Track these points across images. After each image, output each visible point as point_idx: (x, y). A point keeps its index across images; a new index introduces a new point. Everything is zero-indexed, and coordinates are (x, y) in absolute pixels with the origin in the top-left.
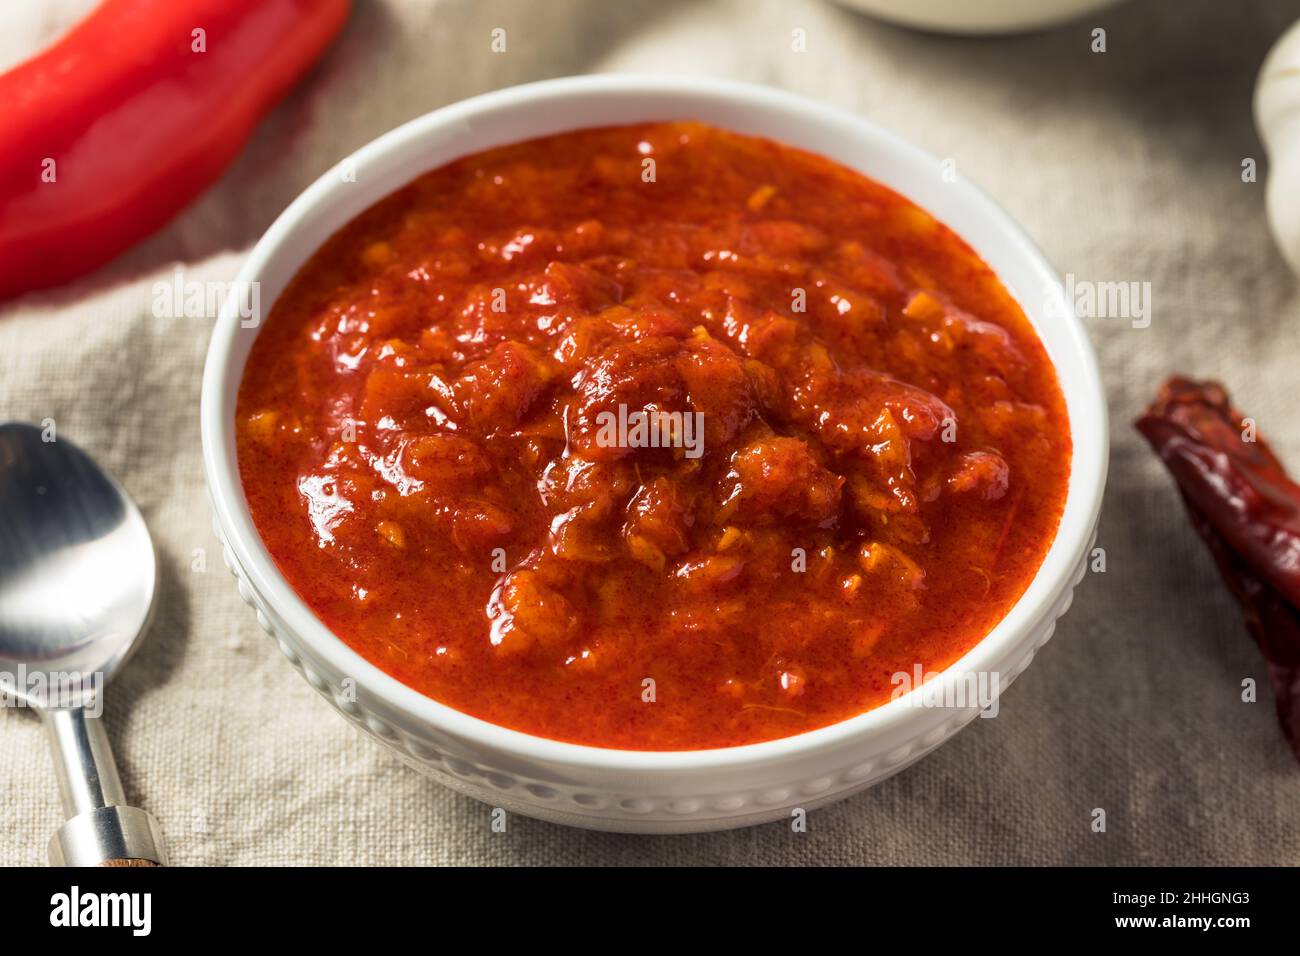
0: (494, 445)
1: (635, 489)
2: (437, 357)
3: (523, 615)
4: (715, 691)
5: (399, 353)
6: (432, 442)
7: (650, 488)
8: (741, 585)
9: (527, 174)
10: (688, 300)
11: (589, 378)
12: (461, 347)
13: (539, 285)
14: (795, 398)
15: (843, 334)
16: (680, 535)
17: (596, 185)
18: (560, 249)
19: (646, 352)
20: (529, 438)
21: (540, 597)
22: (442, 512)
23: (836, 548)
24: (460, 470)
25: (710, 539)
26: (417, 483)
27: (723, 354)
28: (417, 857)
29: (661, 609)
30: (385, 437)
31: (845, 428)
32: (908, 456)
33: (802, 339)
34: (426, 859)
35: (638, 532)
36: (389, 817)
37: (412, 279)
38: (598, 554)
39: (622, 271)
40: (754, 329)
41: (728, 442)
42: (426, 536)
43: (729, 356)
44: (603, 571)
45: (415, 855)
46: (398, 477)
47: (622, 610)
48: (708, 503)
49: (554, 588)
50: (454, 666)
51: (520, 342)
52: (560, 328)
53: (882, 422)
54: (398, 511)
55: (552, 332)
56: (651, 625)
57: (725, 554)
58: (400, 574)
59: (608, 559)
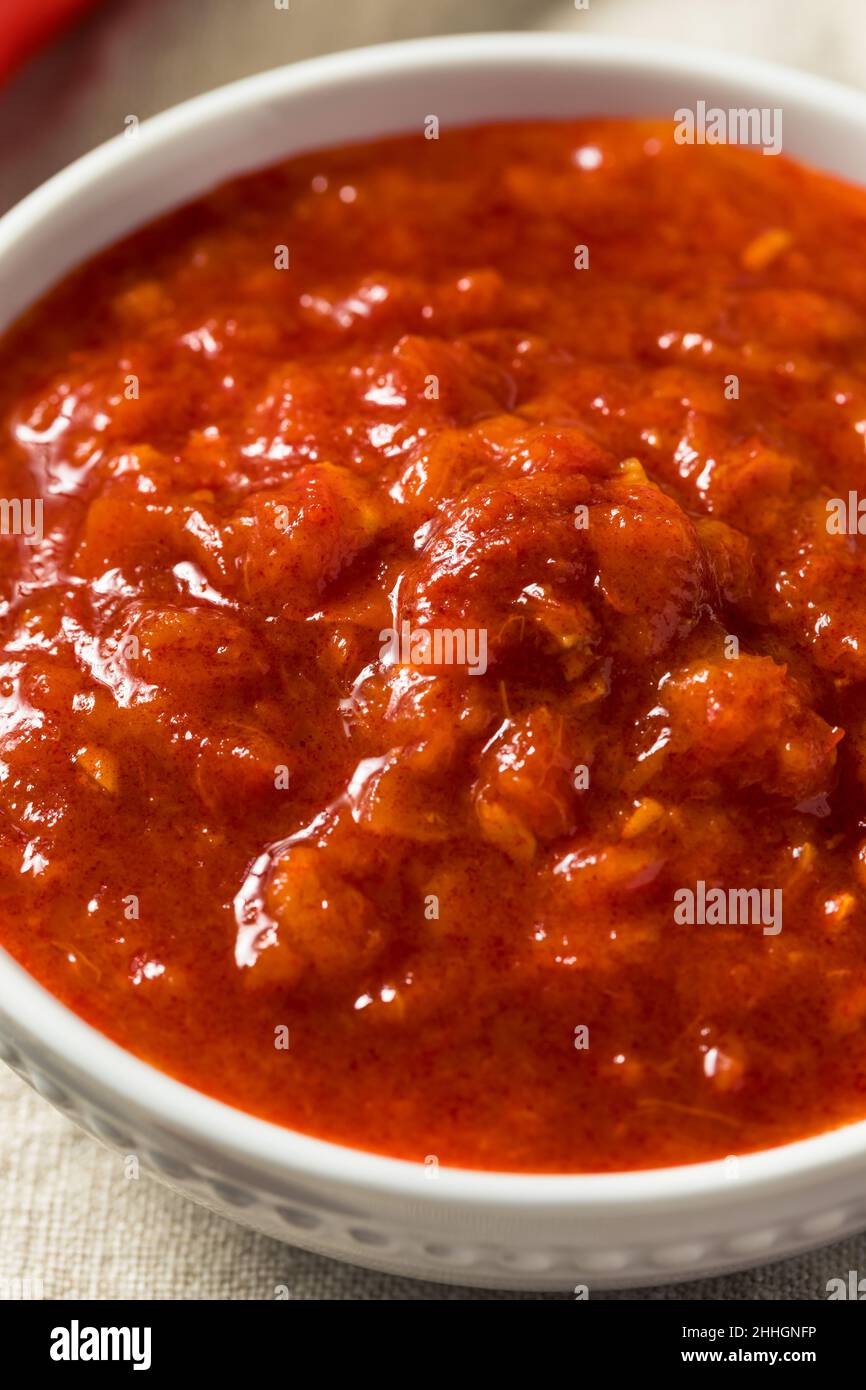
0: (279, 632)
1: (496, 724)
2: (205, 480)
3: (293, 922)
4: (594, 1073)
5: (147, 469)
7: (521, 725)
8: (654, 897)
9: (396, 186)
10: (622, 412)
11: (440, 534)
12: (248, 467)
13: (383, 371)
14: (778, 588)
16: (561, 806)
17: (502, 210)
18: (428, 312)
19: (536, 498)
20: (334, 625)
21: (324, 893)
22: (182, 740)
23: (818, 845)
24: (218, 671)
25: (611, 817)
26: (146, 689)
27: (662, 510)
28: (123, 1277)
29: (520, 926)
30: (106, 606)
31: (855, 644)
34: (136, 1282)
35: (495, 797)
36: (85, 1208)
37: (187, 348)
38: (429, 826)
39: (524, 357)
40: (724, 468)
41: (655, 658)
42: (155, 776)
43: (673, 514)
44: (431, 856)
45: (119, 1274)
46: (118, 674)
48: (615, 755)
49: (349, 879)
50: (174, 999)
51: (340, 463)
52: (407, 445)
54: (110, 729)
55: (392, 452)
56: (501, 954)
57: (634, 844)
58: (105, 837)
59: (442, 836)
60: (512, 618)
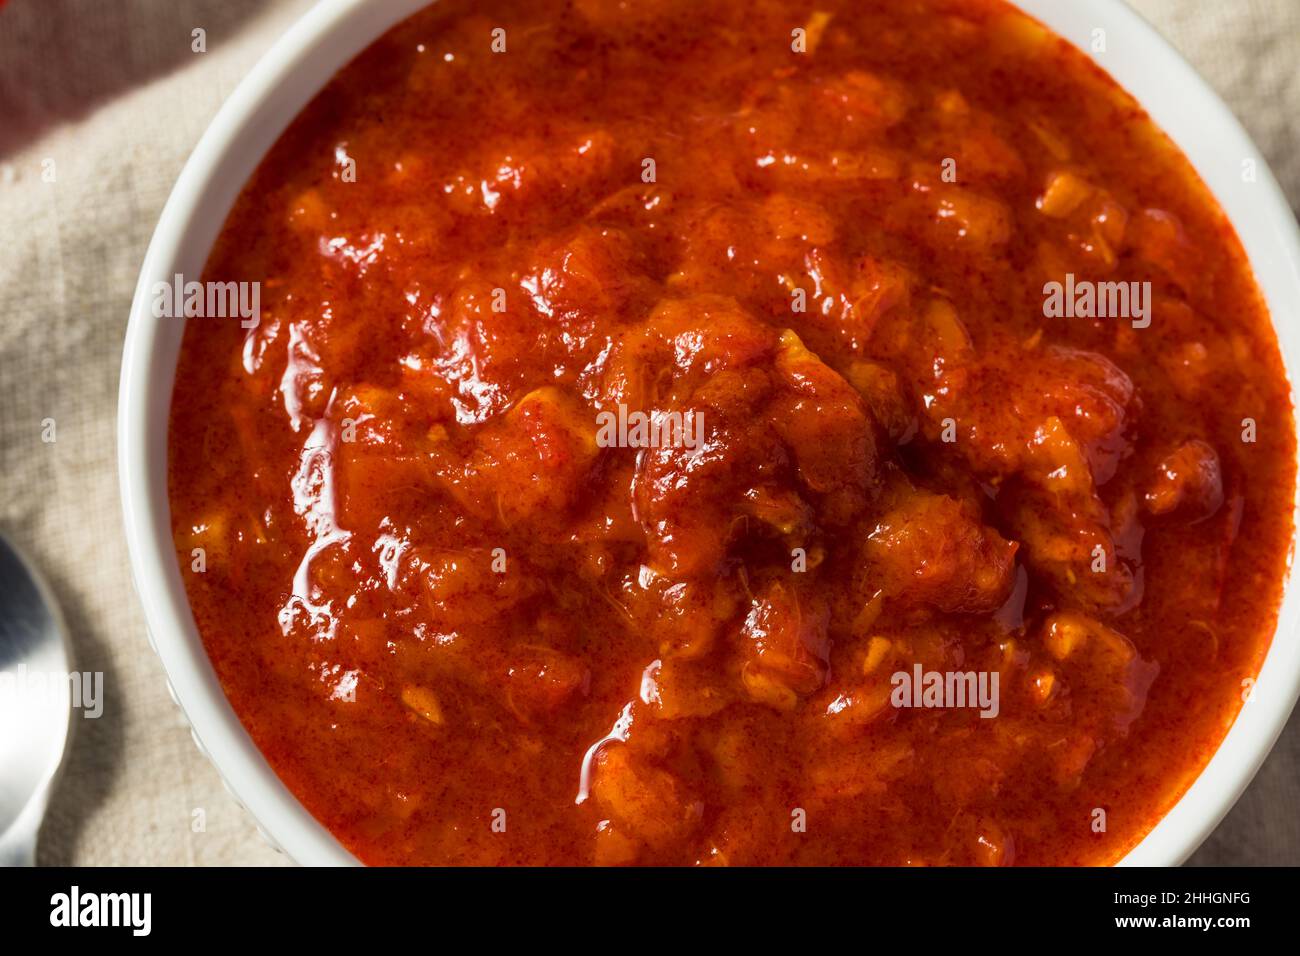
15: (970, 272)
16: (815, 670)
19: (730, 406)
22: (490, 674)
24: (501, 605)
29: (801, 768)
31: (1003, 449)
32: (1090, 478)
33: (918, 302)
35: (758, 668)
39: (653, 215)
42: (472, 704)
44: (716, 724)
47: (748, 776)
48: (842, 607)
49: (656, 762)
56: (791, 796)
57: (875, 681)
59: (720, 706)
60: (737, 518)
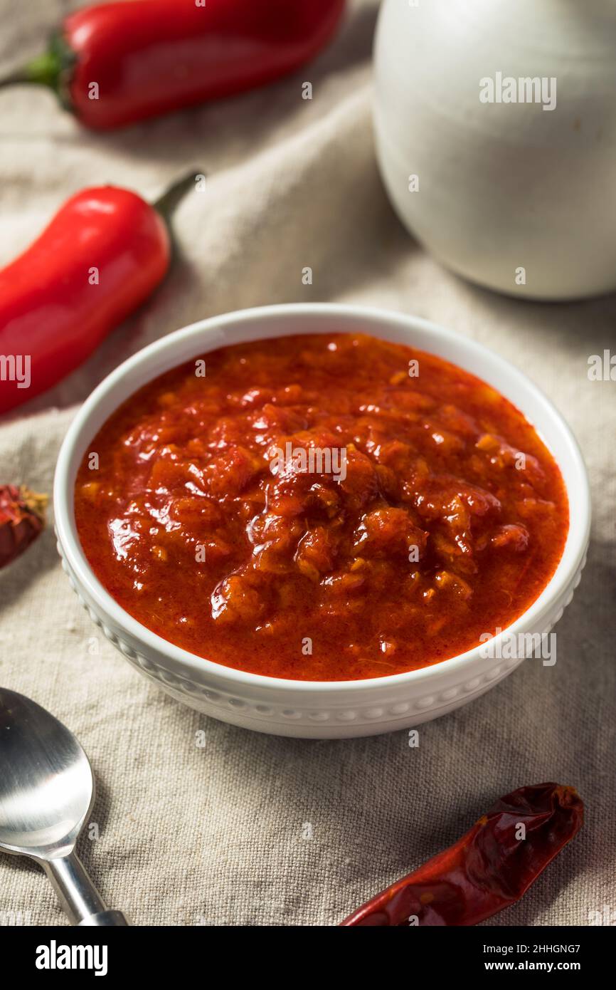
0: (224, 505)
1: (304, 533)
2: (196, 455)
3: (232, 601)
4: (342, 650)
5: (173, 452)
6: (187, 501)
7: (313, 533)
8: (362, 591)
9: (261, 359)
10: (346, 431)
12: (210, 450)
13: (259, 417)
14: (405, 488)
15: (438, 455)
16: (328, 560)
17: (300, 366)
18: (274, 399)
20: (244, 502)
21: (243, 591)
22: (190, 541)
23: (421, 573)
24: (202, 518)
25: (346, 564)
26: (177, 524)
27: (362, 459)
28: (165, 752)
29: (315, 602)
30: (161, 498)
31: (433, 506)
32: (469, 523)
33: (412, 456)
34: (170, 753)
35: (304, 558)
36: (152, 728)
37: (186, 414)
38: (280, 569)
39: (309, 413)
40: (384, 448)
41: (361, 509)
42: (180, 555)
43: (366, 461)
44: (282, 579)
45: (164, 750)
46: (166, 520)
47: (292, 602)
48: (347, 543)
49: (252, 587)
50: (190, 629)
51: (245, 448)
52: (268, 441)
53: (455, 504)
54: (163, 540)
55: (264, 443)
56: (308, 611)
57: (355, 573)
58: (163, 576)
59: (285, 573)
60: (309, 496)
